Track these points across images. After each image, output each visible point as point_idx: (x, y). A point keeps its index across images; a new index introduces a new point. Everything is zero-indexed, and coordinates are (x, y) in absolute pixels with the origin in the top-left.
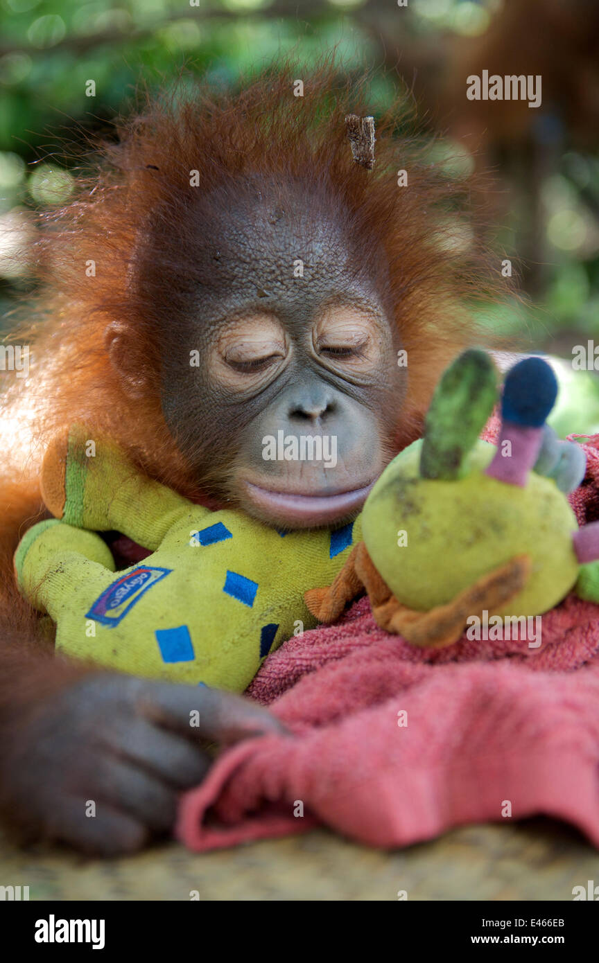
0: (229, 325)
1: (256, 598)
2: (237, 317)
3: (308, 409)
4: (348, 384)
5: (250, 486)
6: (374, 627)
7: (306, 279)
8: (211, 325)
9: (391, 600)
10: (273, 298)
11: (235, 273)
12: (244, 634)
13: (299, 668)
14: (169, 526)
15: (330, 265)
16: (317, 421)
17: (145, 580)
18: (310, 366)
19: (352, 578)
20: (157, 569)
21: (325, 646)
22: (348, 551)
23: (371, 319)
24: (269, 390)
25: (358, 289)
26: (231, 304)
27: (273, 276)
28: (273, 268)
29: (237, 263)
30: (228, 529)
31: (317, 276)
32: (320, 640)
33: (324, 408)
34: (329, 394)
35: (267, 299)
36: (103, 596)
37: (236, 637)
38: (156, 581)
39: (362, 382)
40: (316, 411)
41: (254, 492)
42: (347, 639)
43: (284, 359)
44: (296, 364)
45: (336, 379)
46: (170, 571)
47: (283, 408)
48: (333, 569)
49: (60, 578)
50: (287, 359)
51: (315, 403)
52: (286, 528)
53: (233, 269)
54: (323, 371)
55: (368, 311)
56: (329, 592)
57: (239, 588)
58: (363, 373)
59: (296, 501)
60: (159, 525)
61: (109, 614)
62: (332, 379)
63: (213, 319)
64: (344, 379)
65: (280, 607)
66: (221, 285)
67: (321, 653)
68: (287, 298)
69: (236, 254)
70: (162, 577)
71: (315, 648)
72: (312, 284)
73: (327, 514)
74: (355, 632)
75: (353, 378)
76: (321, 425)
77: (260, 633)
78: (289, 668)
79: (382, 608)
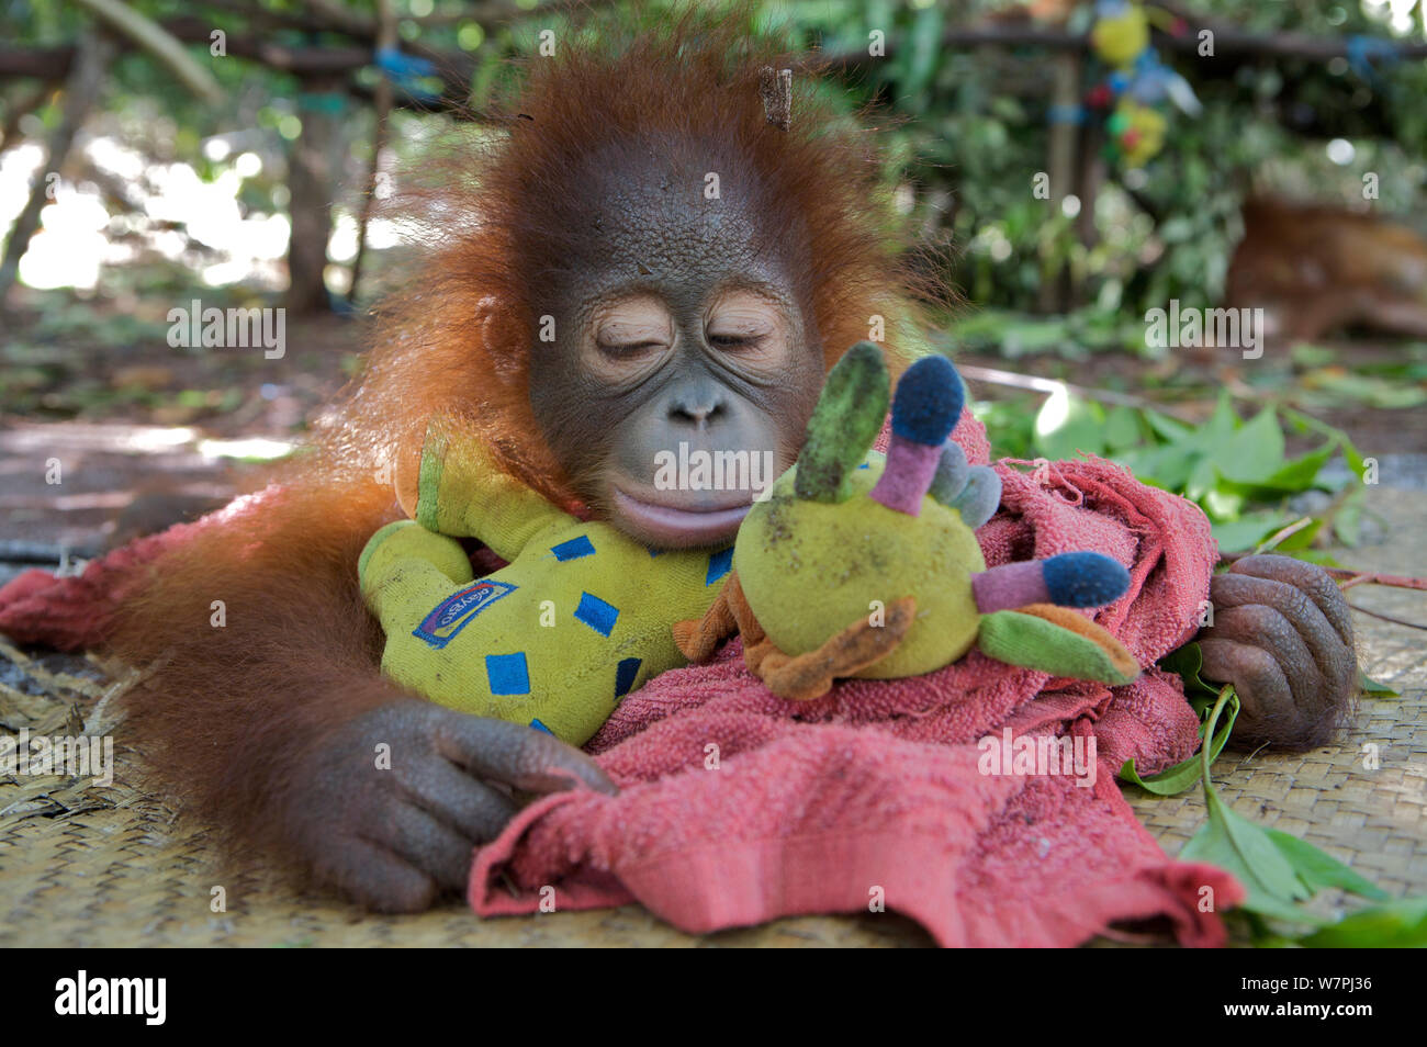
0: (605, 305)
1: (615, 626)
2: (615, 295)
3: (691, 409)
4: (743, 382)
5: (618, 493)
6: (744, 671)
7: (699, 255)
8: (583, 304)
9: (765, 640)
10: (656, 276)
11: (616, 244)
12: (595, 668)
13: (655, 712)
14: (530, 535)
15: (730, 242)
16: (702, 424)
17: (484, 597)
18: (700, 359)
19: (724, 612)
20: (501, 585)
21: (688, 689)
22: (725, 578)
23: (776, 307)
24: (648, 383)
25: (761, 272)
26: (608, 280)
27: (659, 250)
28: (660, 240)
29: (619, 233)
30: (593, 544)
31: (712, 253)
32: (684, 681)
33: (710, 409)
34: (718, 393)
35: (650, 277)
36: (435, 611)
37: (583, 671)
38: (497, 598)
39: (762, 382)
40: (701, 412)
41: (622, 501)
42: (713, 682)
43: (668, 348)
44: (684, 356)
45: (730, 376)
46: (516, 588)
47: (662, 406)
48: (708, 599)
49: (396, 586)
50: (672, 349)
51: (701, 403)
52: (658, 547)
53: (613, 239)
54: (714, 366)
55: (774, 298)
56: (699, 626)
57: (595, 614)
58: (762, 371)
59: (666, 514)
60: (519, 534)
61: (438, 633)
62: (723, 376)
63: (586, 297)
64: (739, 376)
65: (644, 639)
66: (603, 258)
67: (681, 697)
68: (674, 276)
69: (618, 223)
70: (504, 594)
71: (675, 690)
72: (704, 262)
73: (701, 532)
74: (723, 675)
75: (750, 376)
76: (706, 428)
77: (616, 667)
78: (644, 711)
79: (753, 649)
